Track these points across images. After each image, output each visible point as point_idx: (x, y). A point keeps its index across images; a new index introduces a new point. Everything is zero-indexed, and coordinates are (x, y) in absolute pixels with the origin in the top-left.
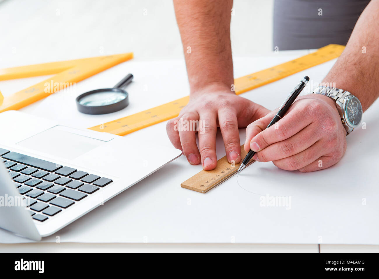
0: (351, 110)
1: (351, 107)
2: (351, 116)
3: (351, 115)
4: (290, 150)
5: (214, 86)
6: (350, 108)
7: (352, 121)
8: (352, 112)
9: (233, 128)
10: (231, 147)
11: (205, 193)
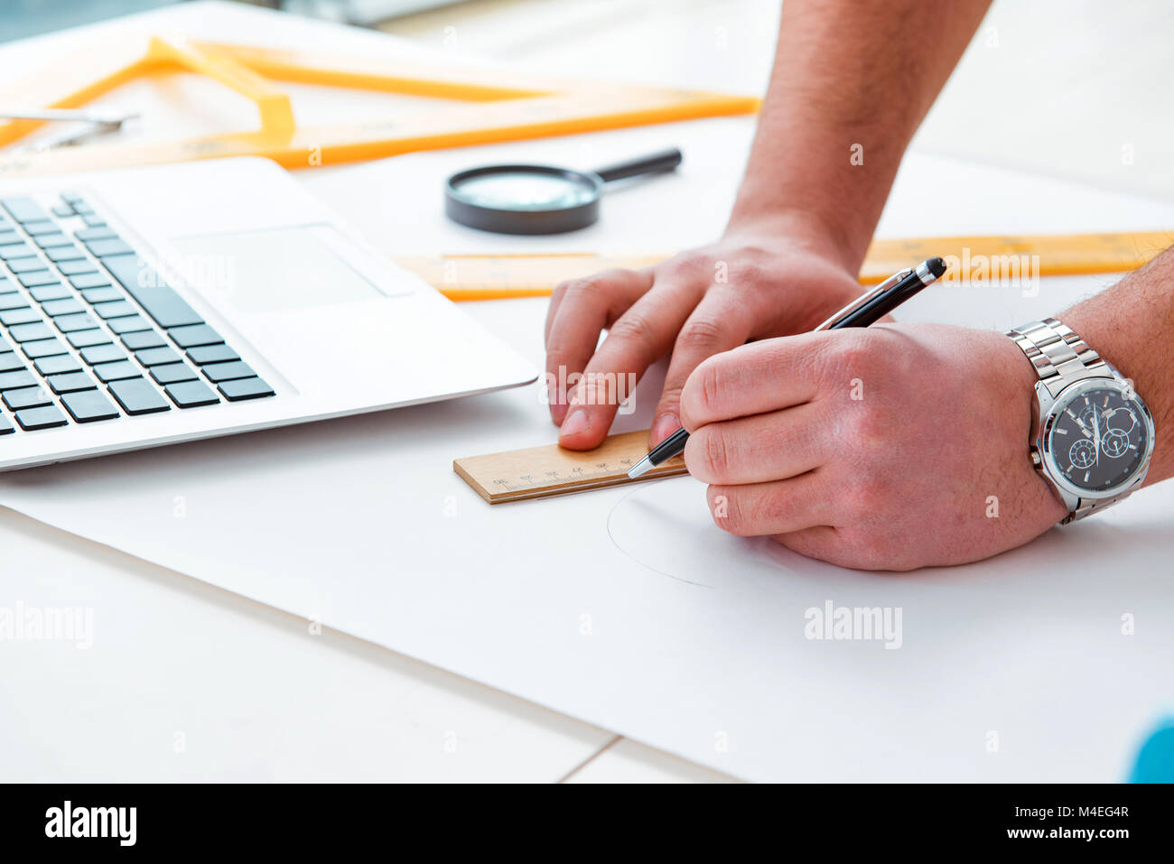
0: (1092, 431)
1: (1095, 422)
2: (1083, 454)
3: (1084, 449)
4: (714, 462)
5: (787, 220)
6: (1089, 424)
7: (1085, 471)
8: (1092, 439)
9: (706, 345)
10: (671, 401)
11: (493, 503)
